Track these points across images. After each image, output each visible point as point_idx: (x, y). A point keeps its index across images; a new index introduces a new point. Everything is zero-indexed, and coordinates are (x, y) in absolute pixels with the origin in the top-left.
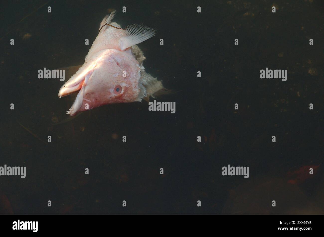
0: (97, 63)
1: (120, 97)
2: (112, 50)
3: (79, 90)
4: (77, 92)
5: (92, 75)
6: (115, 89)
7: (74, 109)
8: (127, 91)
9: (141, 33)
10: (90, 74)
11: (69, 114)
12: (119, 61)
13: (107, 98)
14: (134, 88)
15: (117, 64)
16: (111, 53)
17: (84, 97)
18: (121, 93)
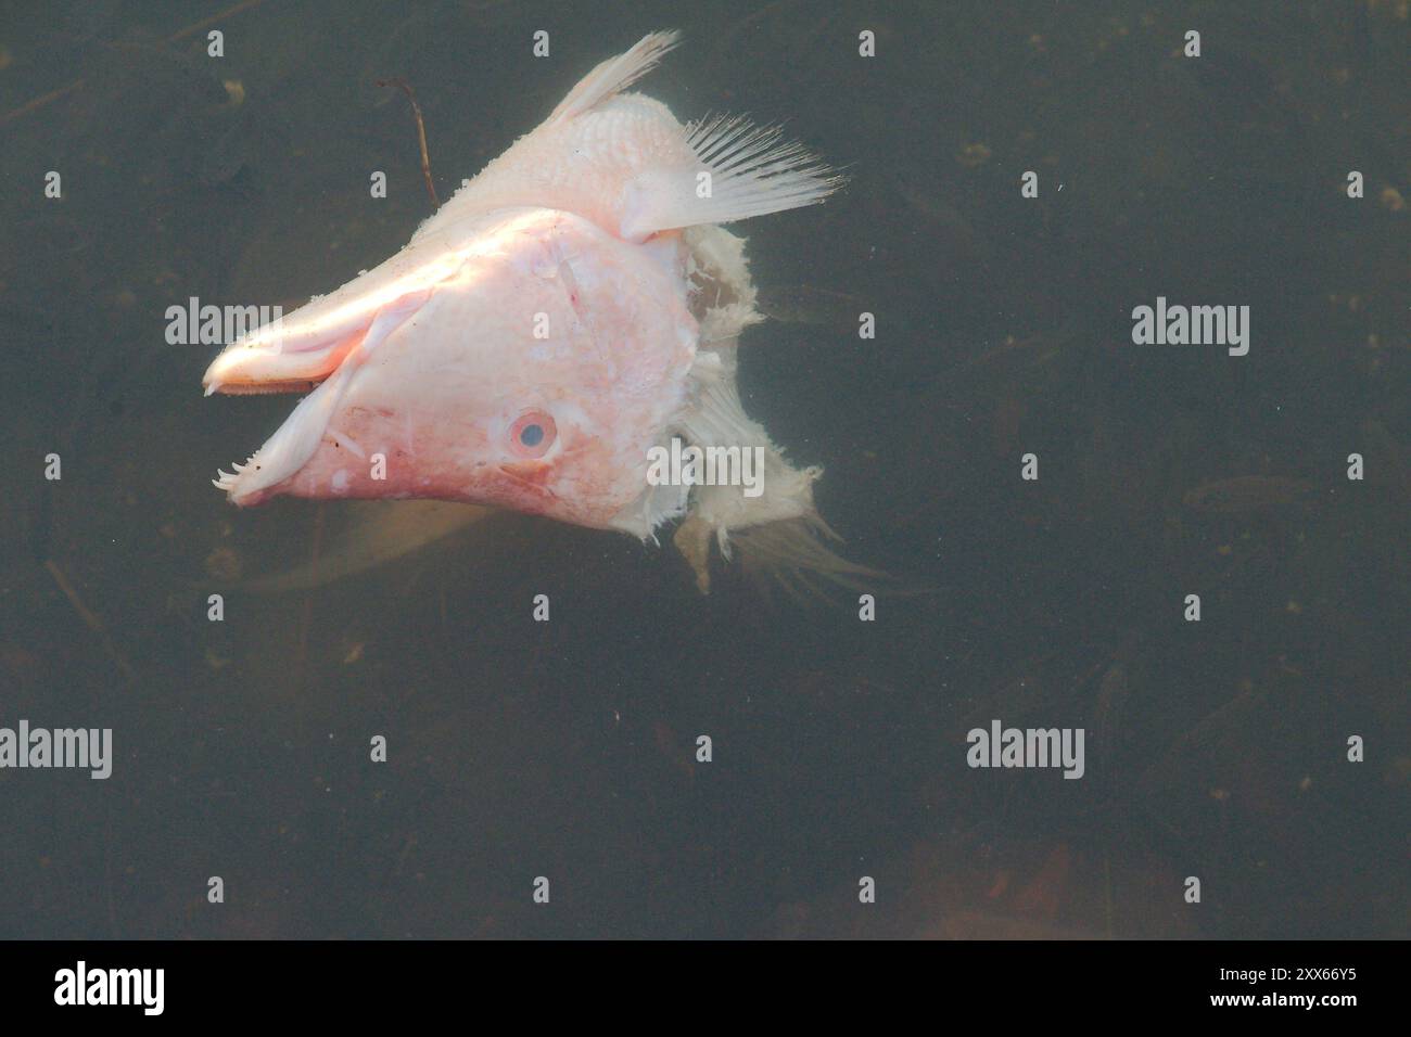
0: (464, 264)
1: (534, 478)
2: (568, 217)
3: (323, 379)
4: (303, 388)
5: (415, 318)
6: (517, 426)
7: (259, 468)
8: (580, 456)
9: (759, 172)
10: (405, 307)
11: (225, 492)
12: (587, 284)
13: (460, 462)
14: (627, 449)
15: (573, 299)
16: (557, 232)
17: (331, 422)
18: (543, 455)
